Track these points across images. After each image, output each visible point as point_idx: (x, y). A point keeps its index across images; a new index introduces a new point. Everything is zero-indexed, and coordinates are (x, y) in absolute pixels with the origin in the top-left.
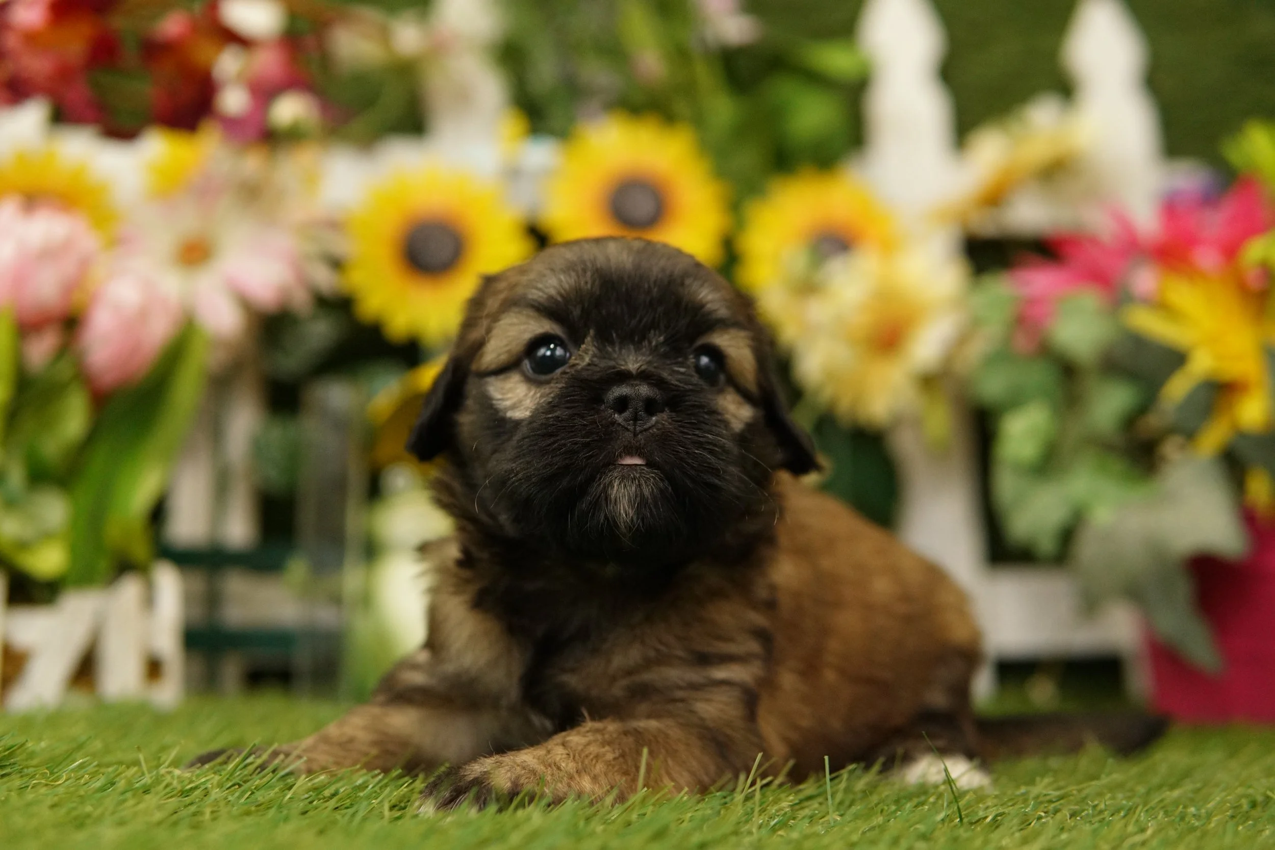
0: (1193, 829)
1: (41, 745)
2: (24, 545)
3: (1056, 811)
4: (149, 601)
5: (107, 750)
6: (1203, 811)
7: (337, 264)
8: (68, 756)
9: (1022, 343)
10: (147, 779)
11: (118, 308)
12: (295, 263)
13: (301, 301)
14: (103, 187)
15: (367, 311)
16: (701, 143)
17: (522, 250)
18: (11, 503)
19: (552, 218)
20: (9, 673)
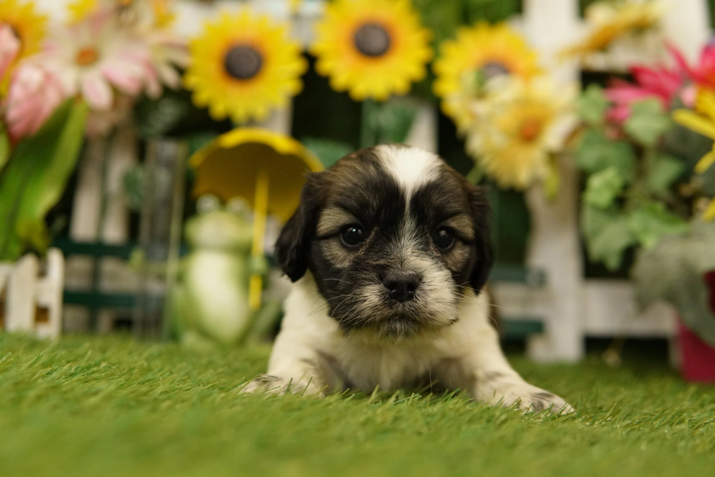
7: (180, 71)
11: (25, 86)
12: (150, 66)
13: (154, 89)
14: (43, 18)
15: (201, 98)
16: (414, 5)
17: (299, 66)
19: (318, 47)
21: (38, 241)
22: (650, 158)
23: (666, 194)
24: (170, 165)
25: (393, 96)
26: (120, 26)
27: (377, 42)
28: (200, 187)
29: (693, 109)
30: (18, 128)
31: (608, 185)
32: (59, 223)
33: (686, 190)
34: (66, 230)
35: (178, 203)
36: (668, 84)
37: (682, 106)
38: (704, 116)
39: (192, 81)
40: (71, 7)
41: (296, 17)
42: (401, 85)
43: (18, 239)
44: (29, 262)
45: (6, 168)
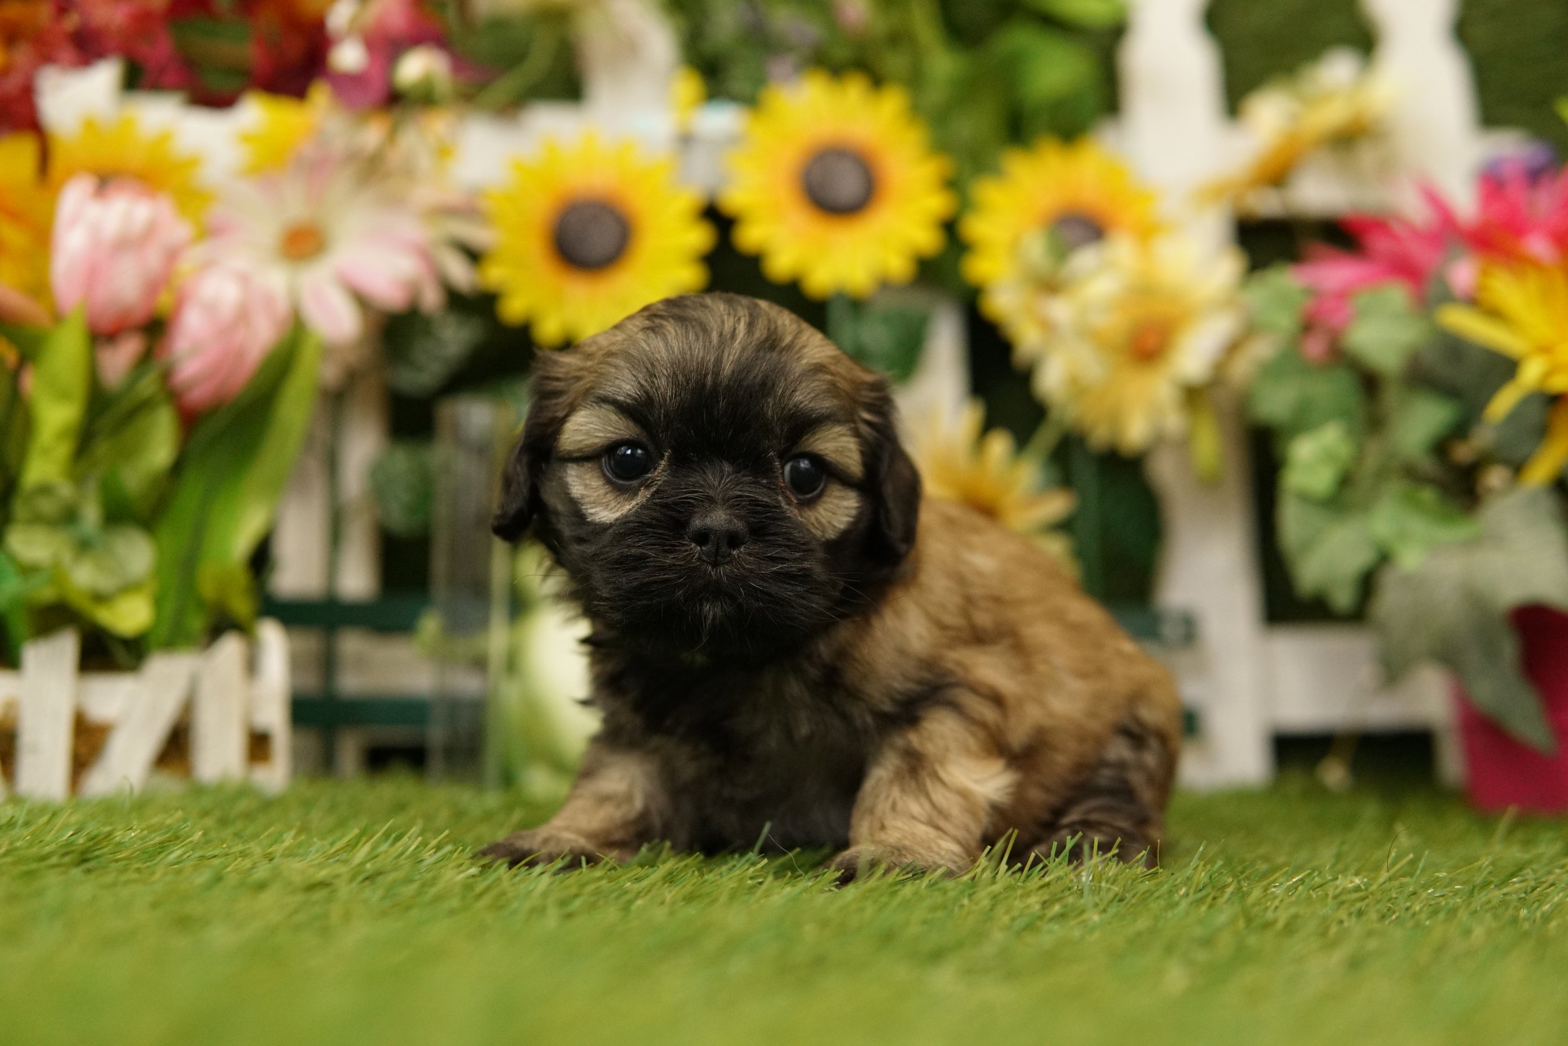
0: (1526, 935)
1: (129, 835)
2: (100, 598)
3: (1360, 913)
4: (252, 666)
5: (207, 841)
6: (1538, 914)
7: (473, 255)
8: (162, 847)
9: (1315, 348)
10: (262, 872)
11: (211, 309)
12: (425, 255)
13: (431, 299)
14: (192, 163)
15: (514, 308)
16: (916, 110)
17: (699, 237)
18: (84, 547)
19: (735, 199)
20: (84, 750)
21: (241, 605)
22: (1392, 396)
23: (1427, 464)
25: (885, 285)
27: (847, 186)
29: (1473, 302)
31: (1328, 456)
33: (1463, 453)
36: (1419, 252)
37: (1447, 297)
38: (1495, 314)
39: (495, 275)
40: (246, 138)
41: (686, 140)
42: (898, 266)
43: (201, 604)
44: (230, 648)
45: (177, 469)
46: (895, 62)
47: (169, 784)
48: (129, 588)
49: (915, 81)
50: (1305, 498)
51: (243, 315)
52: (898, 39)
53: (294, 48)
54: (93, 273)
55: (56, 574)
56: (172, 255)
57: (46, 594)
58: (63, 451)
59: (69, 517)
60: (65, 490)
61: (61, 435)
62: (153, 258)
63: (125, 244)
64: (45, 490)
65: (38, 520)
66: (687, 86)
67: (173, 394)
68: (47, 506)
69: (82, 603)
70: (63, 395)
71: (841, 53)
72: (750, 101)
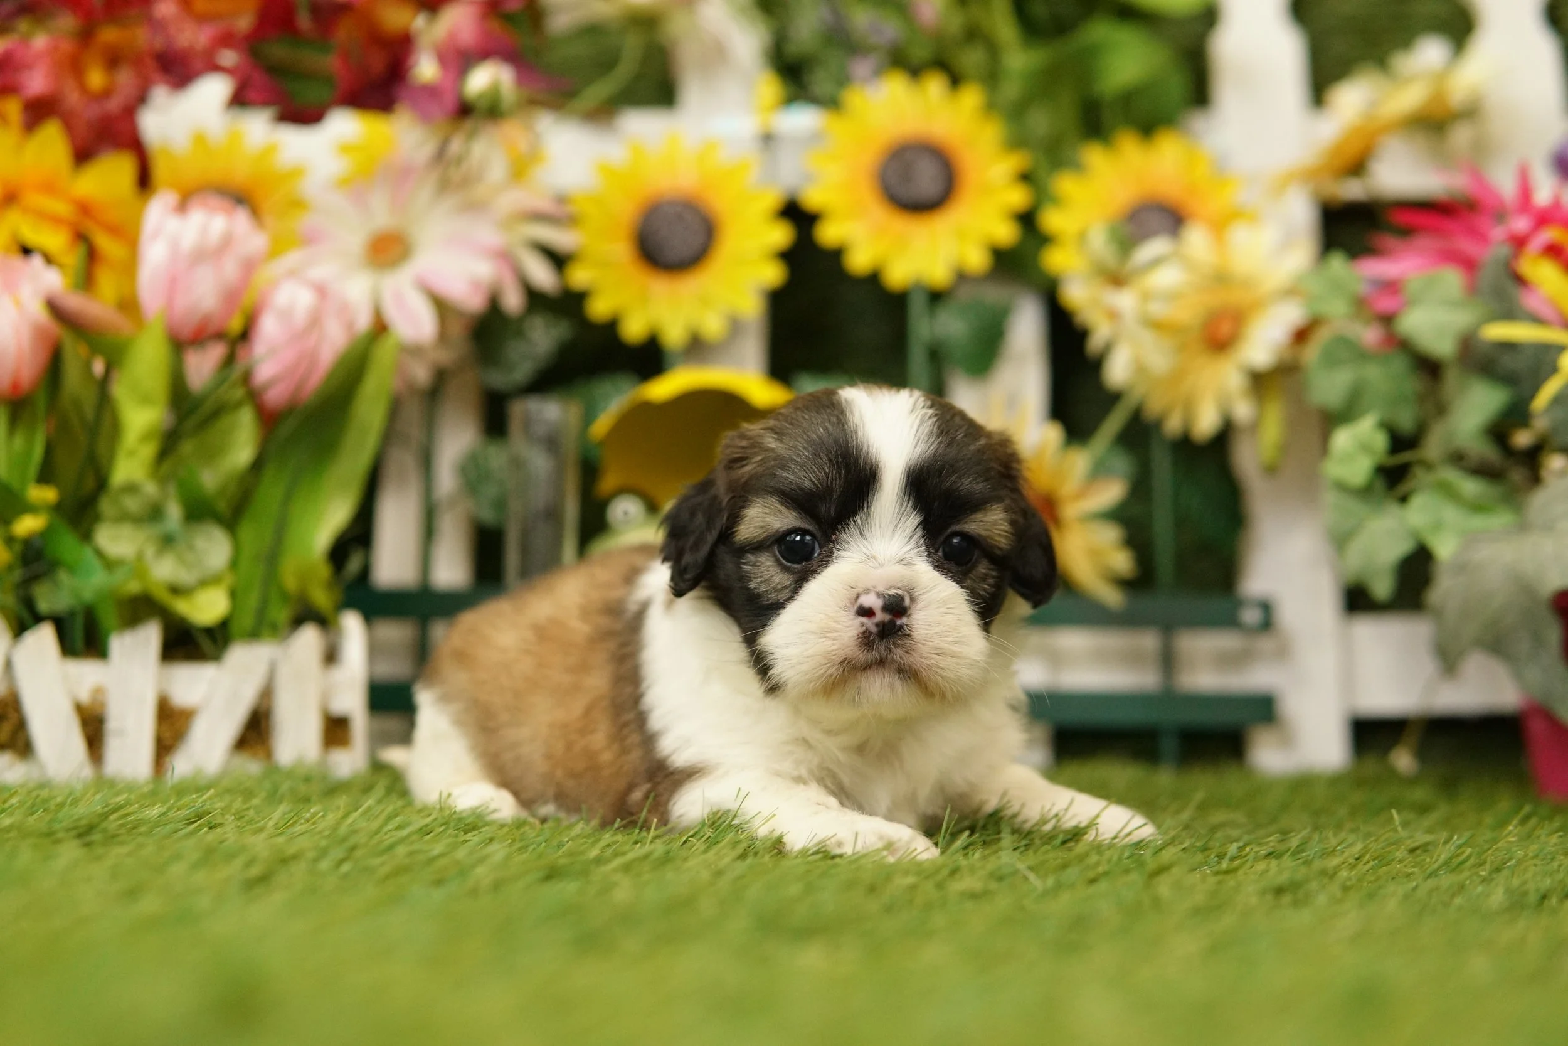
2: (176, 590)
4: (331, 657)
7: (558, 260)
11: (286, 315)
12: (505, 257)
13: (513, 301)
14: (296, 173)
15: (599, 308)
16: (991, 107)
17: (780, 235)
18: (167, 542)
19: (813, 198)
20: (167, 735)
21: (322, 598)
23: (1483, 450)
24: (552, 443)
25: (962, 277)
26: (444, 186)
27: (926, 182)
28: (608, 482)
30: (275, 396)
31: (1363, 447)
32: (354, 565)
33: (1522, 439)
34: (365, 574)
35: (571, 511)
39: (580, 276)
40: (345, 149)
41: (768, 139)
42: (977, 259)
43: (285, 596)
44: (309, 638)
45: (257, 465)
46: (972, 58)
47: (250, 766)
48: (206, 582)
49: (991, 78)
50: (1342, 487)
51: (315, 321)
52: (973, 34)
53: (378, 63)
54: (173, 283)
55: (138, 567)
56: (249, 267)
57: (133, 587)
58: (148, 451)
59: (155, 513)
60: (151, 489)
61: (146, 437)
62: (230, 269)
63: (202, 255)
64: (131, 488)
65: (124, 517)
66: (768, 87)
67: (254, 396)
68: (132, 504)
69: (163, 596)
70: (145, 400)
71: (920, 53)
72: (831, 103)
